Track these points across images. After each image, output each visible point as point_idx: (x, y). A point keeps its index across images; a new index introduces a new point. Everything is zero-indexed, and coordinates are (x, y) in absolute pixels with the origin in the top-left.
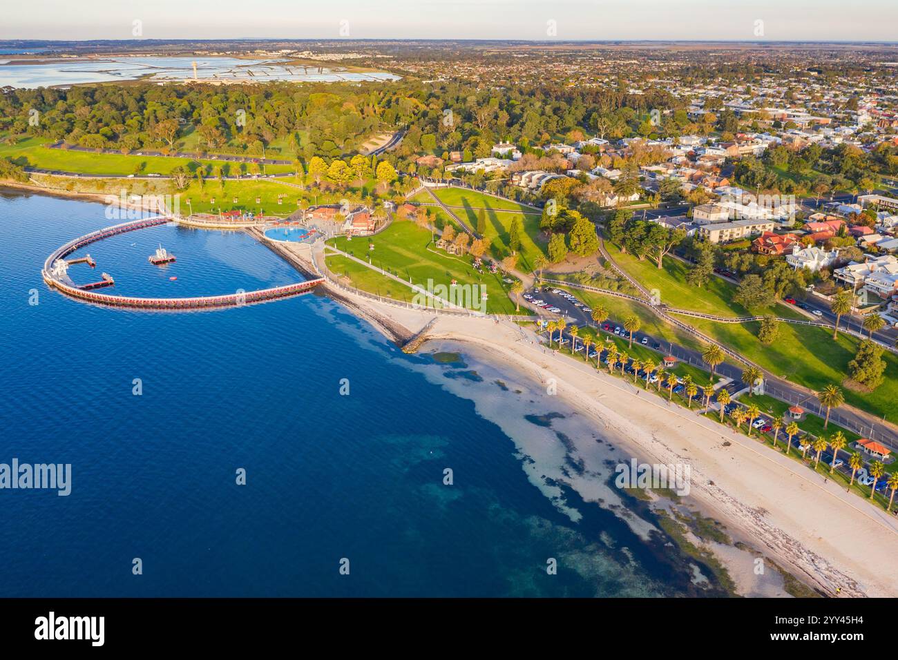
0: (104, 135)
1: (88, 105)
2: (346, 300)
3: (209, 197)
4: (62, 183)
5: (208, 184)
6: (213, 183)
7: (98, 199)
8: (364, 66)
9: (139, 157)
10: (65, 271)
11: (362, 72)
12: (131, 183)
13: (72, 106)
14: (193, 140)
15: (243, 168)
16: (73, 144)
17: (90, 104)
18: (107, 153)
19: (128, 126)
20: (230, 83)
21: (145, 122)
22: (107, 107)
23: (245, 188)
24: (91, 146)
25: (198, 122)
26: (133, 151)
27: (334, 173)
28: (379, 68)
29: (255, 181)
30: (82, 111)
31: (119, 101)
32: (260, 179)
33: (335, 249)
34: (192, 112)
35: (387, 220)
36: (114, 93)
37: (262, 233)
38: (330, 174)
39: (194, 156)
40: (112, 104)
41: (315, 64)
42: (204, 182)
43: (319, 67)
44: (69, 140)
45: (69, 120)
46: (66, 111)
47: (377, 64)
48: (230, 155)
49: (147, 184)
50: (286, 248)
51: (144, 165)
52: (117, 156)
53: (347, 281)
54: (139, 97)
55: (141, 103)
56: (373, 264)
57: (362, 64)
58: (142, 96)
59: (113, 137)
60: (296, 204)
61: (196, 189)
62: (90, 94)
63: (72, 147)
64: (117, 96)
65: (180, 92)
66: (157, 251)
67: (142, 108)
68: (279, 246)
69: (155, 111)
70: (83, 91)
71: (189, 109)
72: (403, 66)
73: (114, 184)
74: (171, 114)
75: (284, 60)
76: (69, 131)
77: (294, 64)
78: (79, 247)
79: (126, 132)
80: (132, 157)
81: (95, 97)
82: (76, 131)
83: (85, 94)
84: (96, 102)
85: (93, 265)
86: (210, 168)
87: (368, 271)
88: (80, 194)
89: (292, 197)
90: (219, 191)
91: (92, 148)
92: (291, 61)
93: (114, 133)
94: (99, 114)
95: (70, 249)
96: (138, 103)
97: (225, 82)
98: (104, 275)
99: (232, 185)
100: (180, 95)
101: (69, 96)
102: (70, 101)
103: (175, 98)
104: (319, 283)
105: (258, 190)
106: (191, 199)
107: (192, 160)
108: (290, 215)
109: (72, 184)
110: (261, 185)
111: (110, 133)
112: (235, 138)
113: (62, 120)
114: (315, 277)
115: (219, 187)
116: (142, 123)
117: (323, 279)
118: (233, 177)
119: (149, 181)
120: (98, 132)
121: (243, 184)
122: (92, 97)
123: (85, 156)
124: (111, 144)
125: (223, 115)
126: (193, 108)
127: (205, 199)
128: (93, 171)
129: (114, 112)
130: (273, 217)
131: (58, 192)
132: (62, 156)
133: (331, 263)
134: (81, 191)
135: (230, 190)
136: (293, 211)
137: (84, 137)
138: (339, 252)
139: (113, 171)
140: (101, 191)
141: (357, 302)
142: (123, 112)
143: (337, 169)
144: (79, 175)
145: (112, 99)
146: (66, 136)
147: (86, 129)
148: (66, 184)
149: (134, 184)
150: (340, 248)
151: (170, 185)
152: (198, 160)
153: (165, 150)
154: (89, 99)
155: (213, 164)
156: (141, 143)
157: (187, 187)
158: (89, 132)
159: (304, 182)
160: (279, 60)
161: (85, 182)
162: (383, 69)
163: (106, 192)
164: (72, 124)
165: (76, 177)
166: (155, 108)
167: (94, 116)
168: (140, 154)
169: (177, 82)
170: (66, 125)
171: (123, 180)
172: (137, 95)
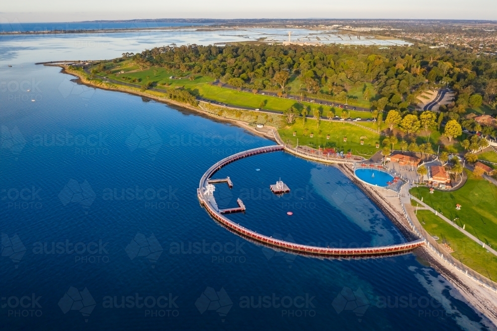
0: (243, 79)
1: (234, 57)
2: (454, 277)
3: (309, 131)
4: (216, 110)
5: (308, 122)
6: (312, 121)
7: (236, 124)
8: (386, 35)
9: (263, 96)
10: (212, 192)
11: (385, 39)
12: (257, 114)
13: (225, 57)
14: (297, 85)
15: (333, 110)
16: (224, 83)
17: (235, 57)
18: (243, 91)
19: (257, 73)
20: (309, 45)
21: (267, 71)
22: (245, 59)
23: (335, 128)
24: (235, 85)
25: (298, 73)
26: (259, 91)
27: (407, 124)
28: (395, 37)
29: (343, 123)
30: (231, 61)
31: (250, 55)
32: (346, 122)
33: (421, 202)
34: (294, 65)
35: (461, 175)
36: (248, 50)
37: (353, 172)
38: (404, 124)
39: (299, 98)
40: (247, 57)
41: (354, 34)
42: (306, 120)
43: (357, 35)
44: (222, 80)
45: (223, 66)
46: (222, 61)
47: (393, 34)
48: (322, 99)
49: (267, 117)
50: (376, 192)
51: (266, 102)
52: (250, 94)
53: (449, 251)
54: (262, 53)
55: (263, 57)
56: (466, 229)
57: (383, 34)
58: (263, 53)
59: (247, 80)
60: (375, 147)
61: (300, 125)
62: (235, 50)
63: (224, 85)
64: (249, 52)
65: (285, 51)
66: (277, 182)
67: (264, 61)
68: (369, 188)
69: (272, 63)
70: (232, 48)
71: (292, 62)
72: (411, 36)
73: (247, 115)
74: (282, 66)
75: (336, 31)
76: (223, 74)
77: (343, 34)
78: (222, 167)
79: (255, 76)
80: (258, 96)
81: (238, 53)
82: (227, 74)
83: (233, 50)
84: (238, 56)
85: (231, 187)
86: (309, 108)
87: (465, 239)
88: (226, 119)
89: (371, 139)
90: (316, 128)
91: (235, 87)
92: (340, 32)
93: (248, 77)
94: (240, 64)
95: (217, 168)
96: (262, 57)
97: (306, 44)
98: (239, 201)
99: (326, 125)
100: (286, 53)
101: (224, 51)
102: (224, 55)
103: (283, 55)
104: (419, 246)
105: (344, 131)
106: (296, 131)
107: (297, 101)
108: (372, 156)
109: (222, 111)
110: (347, 127)
111: (246, 78)
112: (323, 86)
113: (219, 66)
114: (415, 238)
115: (316, 125)
116: (265, 72)
117: (423, 242)
118: (326, 118)
119: (269, 115)
120: (239, 77)
121: (334, 124)
122: (236, 52)
123: (230, 92)
124: (247, 85)
125: (315, 69)
126: (294, 62)
127: (306, 133)
128: (234, 103)
129: (248, 63)
130: (358, 157)
131: (213, 115)
132: (217, 91)
133: (423, 221)
134: (226, 117)
135: (324, 129)
136: (374, 153)
137: (231, 79)
138: (427, 207)
139: (246, 104)
140: (238, 118)
141: (467, 284)
142: (253, 63)
143: (409, 122)
144: (226, 105)
145: (248, 54)
146: (221, 77)
147: (232, 74)
148: (218, 111)
149: (259, 116)
150: (426, 201)
151: (282, 119)
152: (301, 101)
153: (279, 92)
154: (235, 54)
155: (312, 106)
156: (265, 86)
157: (294, 122)
158: (234, 76)
159: (380, 129)
160: (332, 31)
161: (229, 111)
162: (399, 38)
163: (241, 119)
164: (225, 70)
165: (224, 107)
166: (272, 61)
167: (237, 65)
168: (263, 94)
169: (278, 43)
170: (222, 70)
171: (253, 112)
172: (261, 52)
